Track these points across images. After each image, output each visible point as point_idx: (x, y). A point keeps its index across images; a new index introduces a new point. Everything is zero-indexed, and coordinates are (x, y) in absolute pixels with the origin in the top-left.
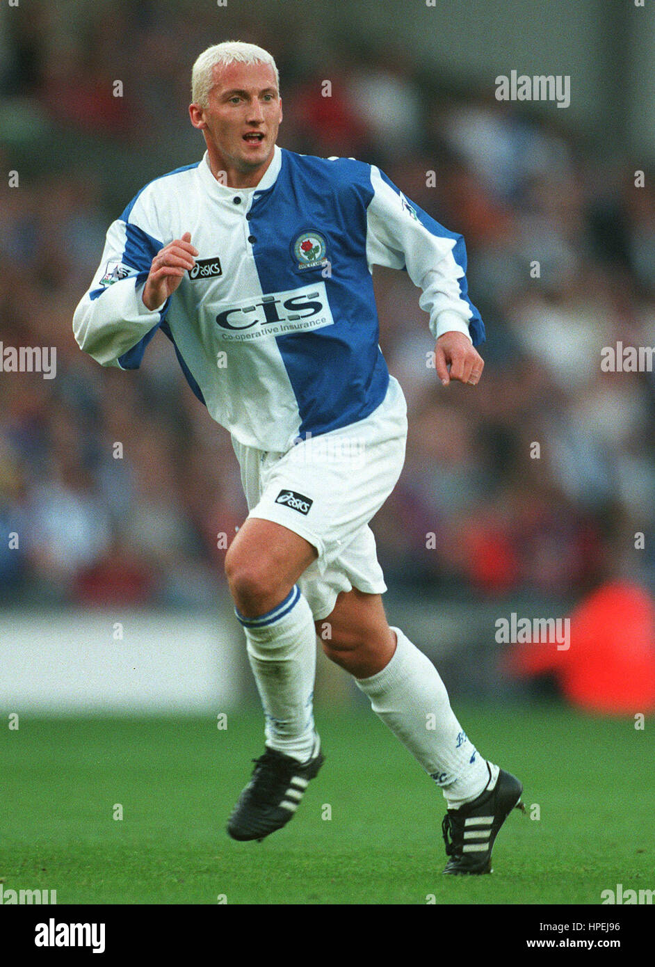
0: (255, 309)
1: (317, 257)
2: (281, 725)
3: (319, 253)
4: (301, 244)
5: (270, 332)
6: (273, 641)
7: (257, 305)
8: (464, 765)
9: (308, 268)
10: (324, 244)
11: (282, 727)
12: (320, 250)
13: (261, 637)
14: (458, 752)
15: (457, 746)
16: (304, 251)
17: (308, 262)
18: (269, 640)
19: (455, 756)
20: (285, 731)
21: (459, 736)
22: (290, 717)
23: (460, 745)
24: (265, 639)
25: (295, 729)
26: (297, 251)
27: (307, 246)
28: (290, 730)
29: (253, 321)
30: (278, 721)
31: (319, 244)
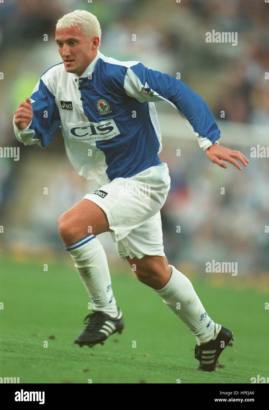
0: (87, 128)
1: (106, 110)
2: (96, 302)
3: (107, 108)
4: (99, 104)
5: (94, 139)
6: (81, 257)
7: (88, 126)
8: (204, 328)
9: (103, 115)
10: (108, 104)
11: (97, 303)
12: (107, 107)
13: (76, 256)
14: (201, 323)
15: (201, 320)
16: (100, 107)
17: (102, 112)
18: (79, 257)
19: (199, 324)
20: (99, 304)
21: (202, 315)
22: (99, 297)
23: (202, 319)
24: (77, 256)
25: (103, 303)
26: (98, 107)
27: (101, 105)
28: (100, 303)
29: (86, 133)
30: (95, 300)
31: (106, 104)
